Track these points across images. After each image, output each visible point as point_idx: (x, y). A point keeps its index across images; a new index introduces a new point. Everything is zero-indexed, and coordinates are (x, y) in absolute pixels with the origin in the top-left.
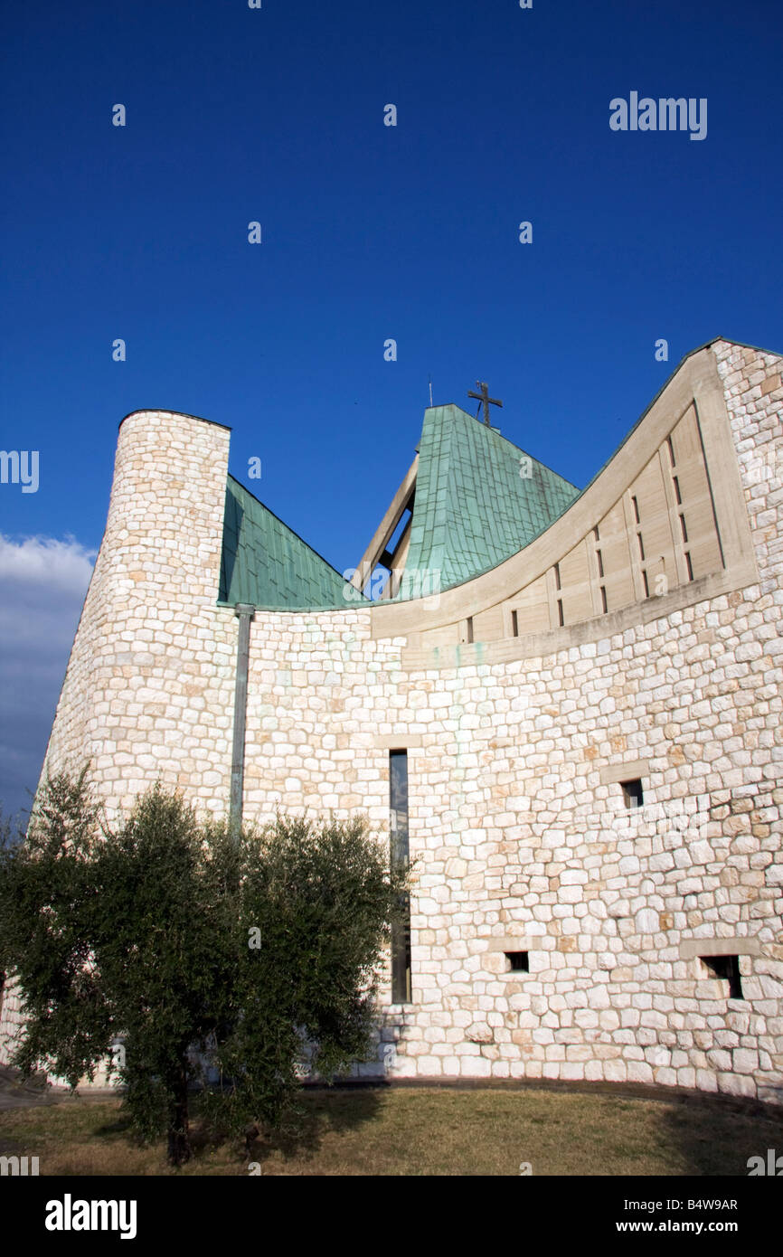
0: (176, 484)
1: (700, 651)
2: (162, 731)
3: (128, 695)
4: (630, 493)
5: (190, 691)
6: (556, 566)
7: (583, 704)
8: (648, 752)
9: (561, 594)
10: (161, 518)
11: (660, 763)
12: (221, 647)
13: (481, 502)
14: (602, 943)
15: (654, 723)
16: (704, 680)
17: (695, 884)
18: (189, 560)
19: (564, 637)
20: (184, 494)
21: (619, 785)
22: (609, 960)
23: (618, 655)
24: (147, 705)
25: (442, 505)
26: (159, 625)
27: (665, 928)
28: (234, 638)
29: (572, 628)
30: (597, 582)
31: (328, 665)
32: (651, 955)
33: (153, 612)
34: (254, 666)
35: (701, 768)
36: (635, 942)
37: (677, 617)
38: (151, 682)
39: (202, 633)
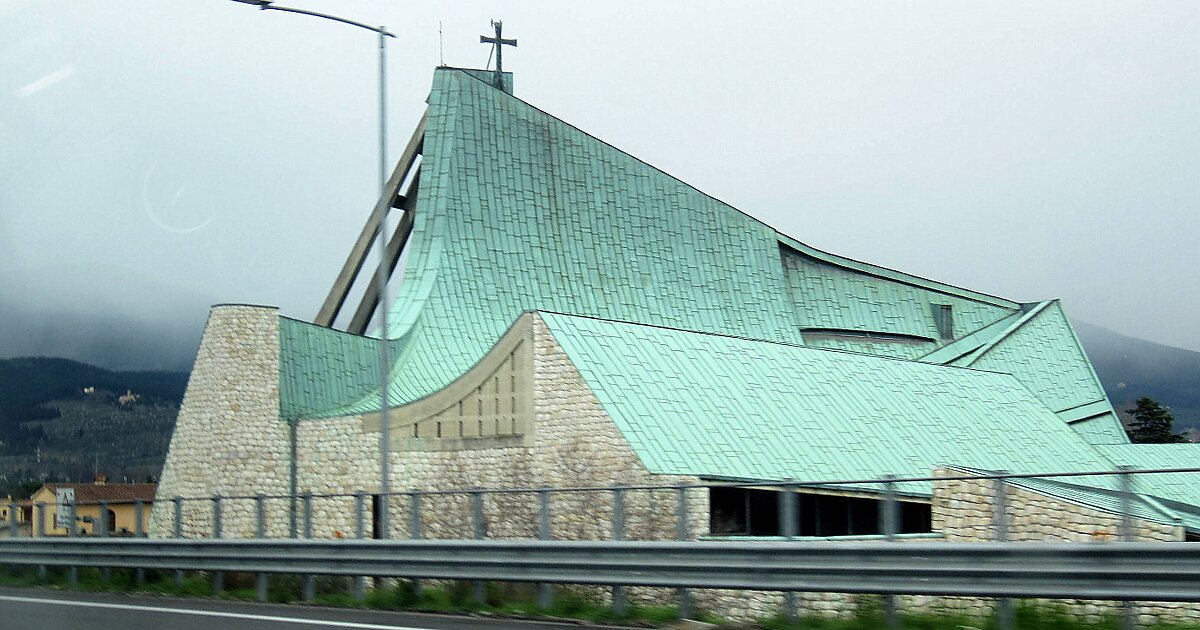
0: (252, 351)
6: (460, 402)
9: (462, 419)
12: (282, 443)
13: (482, 181)
18: (262, 396)
19: (461, 444)
28: (288, 437)
29: (465, 440)
30: (478, 418)
31: (339, 449)
33: (246, 429)
38: (248, 467)
39: (272, 437)
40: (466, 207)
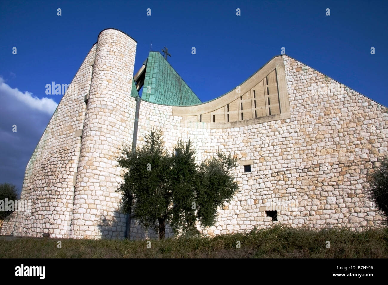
0: (122, 55)
1: (272, 133)
2: (114, 131)
3: (105, 118)
4: (253, 89)
5: (122, 121)
6: (228, 105)
7: (234, 143)
8: (254, 158)
9: (229, 113)
10: (117, 64)
11: (257, 161)
12: (131, 109)
13: (164, 84)
14: (236, 208)
15: (256, 151)
16: (272, 141)
17: (266, 193)
18: (124, 80)
19: (229, 125)
20: (124, 59)
21: (243, 166)
22: (238, 212)
23: (246, 132)
24: (111, 122)
25: (153, 82)
26: (115, 98)
27: (255, 203)
28: (135, 107)
29: (232, 123)
30: (240, 111)
31: (160, 121)
32: (251, 211)
33: (114, 94)
34: (140, 117)
35: (269, 163)
36: (246, 207)
37: (265, 124)
38: (112, 115)
39: (126, 103)
40: (160, 90)
